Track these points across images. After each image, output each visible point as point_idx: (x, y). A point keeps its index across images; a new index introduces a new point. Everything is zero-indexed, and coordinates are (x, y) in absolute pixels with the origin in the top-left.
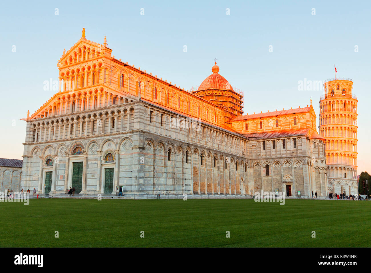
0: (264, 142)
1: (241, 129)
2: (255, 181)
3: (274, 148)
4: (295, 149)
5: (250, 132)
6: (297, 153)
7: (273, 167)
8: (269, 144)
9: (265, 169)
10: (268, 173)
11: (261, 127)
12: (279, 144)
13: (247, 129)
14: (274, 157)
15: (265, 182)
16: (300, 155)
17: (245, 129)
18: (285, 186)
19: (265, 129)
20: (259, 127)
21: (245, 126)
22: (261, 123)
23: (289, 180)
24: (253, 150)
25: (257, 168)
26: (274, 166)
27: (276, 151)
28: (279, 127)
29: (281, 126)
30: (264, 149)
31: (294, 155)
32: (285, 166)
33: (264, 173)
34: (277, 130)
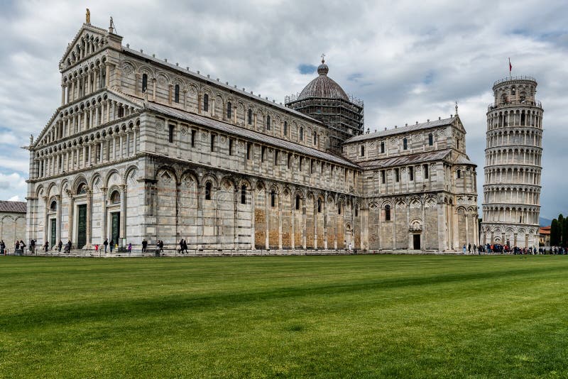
0: (383, 172)
1: (355, 155)
2: (371, 229)
3: (398, 181)
4: (427, 180)
5: (367, 159)
6: (430, 186)
7: (396, 208)
8: (391, 175)
9: (384, 212)
10: (388, 218)
11: (383, 151)
12: (405, 174)
13: (363, 155)
14: (397, 193)
15: (384, 230)
16: (434, 189)
17: (360, 154)
18: (411, 236)
19: (388, 153)
20: (380, 151)
21: (360, 149)
22: (383, 145)
23: (416, 227)
24: (369, 184)
25: (373, 210)
26: (397, 206)
27: (401, 185)
28: (408, 149)
29: (412, 148)
30: (384, 182)
31: (425, 190)
32: (412, 206)
33: (382, 218)
34: (405, 154)
